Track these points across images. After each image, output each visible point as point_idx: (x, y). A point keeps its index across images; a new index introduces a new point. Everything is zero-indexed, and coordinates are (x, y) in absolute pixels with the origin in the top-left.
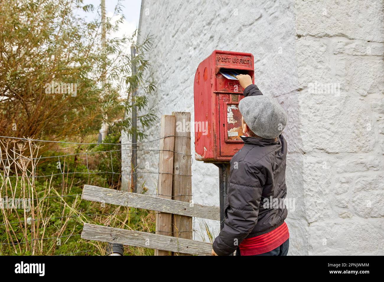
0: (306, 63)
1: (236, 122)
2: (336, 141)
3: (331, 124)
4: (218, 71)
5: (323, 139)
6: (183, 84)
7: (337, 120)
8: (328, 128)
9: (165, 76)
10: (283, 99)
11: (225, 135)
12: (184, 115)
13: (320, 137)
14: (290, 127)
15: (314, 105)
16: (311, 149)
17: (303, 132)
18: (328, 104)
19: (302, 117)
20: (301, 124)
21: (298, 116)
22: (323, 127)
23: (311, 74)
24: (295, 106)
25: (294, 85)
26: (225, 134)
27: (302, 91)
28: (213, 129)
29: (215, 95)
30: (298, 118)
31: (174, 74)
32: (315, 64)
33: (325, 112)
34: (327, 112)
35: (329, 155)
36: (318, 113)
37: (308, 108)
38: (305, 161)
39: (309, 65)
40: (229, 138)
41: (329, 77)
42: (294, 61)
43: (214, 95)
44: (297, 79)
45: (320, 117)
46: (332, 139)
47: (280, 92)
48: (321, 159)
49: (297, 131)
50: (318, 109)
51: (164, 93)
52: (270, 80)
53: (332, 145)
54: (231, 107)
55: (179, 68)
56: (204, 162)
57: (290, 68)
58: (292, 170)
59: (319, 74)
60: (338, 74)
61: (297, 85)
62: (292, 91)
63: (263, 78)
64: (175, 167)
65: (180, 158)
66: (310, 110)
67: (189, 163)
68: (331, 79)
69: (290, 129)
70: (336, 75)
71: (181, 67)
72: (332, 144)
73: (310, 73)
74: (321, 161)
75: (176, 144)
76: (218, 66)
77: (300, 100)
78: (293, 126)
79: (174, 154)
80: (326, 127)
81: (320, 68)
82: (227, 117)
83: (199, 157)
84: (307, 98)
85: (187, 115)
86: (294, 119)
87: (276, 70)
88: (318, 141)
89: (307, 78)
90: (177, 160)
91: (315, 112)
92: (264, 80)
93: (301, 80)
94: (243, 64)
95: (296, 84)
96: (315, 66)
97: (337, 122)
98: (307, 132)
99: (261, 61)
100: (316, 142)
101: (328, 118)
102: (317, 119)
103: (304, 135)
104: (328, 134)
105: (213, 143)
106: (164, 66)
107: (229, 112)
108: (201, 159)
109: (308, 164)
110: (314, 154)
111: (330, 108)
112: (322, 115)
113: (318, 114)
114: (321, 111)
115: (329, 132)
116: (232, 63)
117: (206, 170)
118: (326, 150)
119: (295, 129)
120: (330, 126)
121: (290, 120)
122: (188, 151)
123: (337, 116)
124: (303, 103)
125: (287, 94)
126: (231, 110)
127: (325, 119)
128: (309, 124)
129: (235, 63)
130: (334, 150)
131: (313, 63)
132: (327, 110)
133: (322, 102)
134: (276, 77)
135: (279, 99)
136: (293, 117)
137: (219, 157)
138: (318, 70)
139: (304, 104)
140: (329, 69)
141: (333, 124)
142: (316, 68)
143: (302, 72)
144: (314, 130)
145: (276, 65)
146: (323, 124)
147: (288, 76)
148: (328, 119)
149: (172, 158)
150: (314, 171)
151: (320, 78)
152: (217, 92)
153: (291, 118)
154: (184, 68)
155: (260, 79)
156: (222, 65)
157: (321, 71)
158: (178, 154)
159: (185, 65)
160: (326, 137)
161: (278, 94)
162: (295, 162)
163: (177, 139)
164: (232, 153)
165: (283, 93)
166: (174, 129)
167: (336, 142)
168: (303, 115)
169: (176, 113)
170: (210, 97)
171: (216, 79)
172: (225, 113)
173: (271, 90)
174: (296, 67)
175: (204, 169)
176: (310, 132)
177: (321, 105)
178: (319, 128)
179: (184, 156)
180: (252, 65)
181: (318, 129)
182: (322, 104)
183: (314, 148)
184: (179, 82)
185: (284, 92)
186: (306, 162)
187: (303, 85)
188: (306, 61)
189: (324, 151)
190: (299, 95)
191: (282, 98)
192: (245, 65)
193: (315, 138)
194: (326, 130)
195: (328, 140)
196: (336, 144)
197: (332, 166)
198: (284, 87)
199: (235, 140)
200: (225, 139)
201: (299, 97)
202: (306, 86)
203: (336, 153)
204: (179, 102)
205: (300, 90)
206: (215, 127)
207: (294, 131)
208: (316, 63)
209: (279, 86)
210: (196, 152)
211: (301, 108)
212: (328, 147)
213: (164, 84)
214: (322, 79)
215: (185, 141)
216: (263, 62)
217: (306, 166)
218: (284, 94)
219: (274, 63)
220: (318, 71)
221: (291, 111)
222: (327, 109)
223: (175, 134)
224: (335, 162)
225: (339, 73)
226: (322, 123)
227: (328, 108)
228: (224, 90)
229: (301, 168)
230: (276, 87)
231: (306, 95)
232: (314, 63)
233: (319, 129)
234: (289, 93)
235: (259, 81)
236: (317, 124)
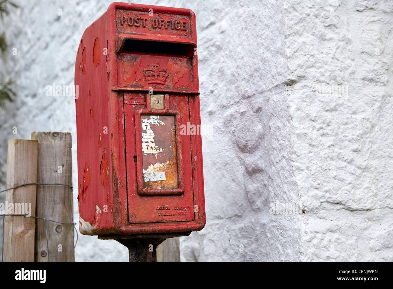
0: (302, 29)
1: (161, 151)
2: (366, 185)
3: (354, 151)
4: (120, 45)
5: (340, 183)
6: (66, 73)
7: (367, 143)
8: (349, 160)
9: (28, 56)
10: (260, 103)
11: (139, 179)
12: (58, 139)
13: (334, 178)
14: (274, 159)
15: (320, 114)
16: (316, 203)
17: (298, 169)
18: (348, 110)
19: (295, 139)
20: (295, 153)
21: (288, 136)
22: (339, 157)
23: (312, 50)
24: (282, 117)
25: (280, 74)
26: (138, 175)
27: (297, 86)
28: (113, 166)
29: (115, 94)
30: (289, 141)
31: (46, 53)
32: (320, 31)
33: (342, 127)
34: (346, 126)
35: (353, 214)
36: (328, 130)
37: (308, 119)
38: (304, 228)
39: (308, 32)
40: (146, 184)
41: (349, 57)
42: (278, 25)
43: (113, 97)
44: (285, 60)
45: (333, 138)
46: (358, 182)
47: (254, 88)
48: (336, 223)
49: (288, 167)
50: (328, 121)
51: (27, 92)
52: (235, 64)
53: (359, 194)
54: (150, 121)
55: (56, 39)
56: (99, 238)
57: (272, 39)
58: (280, 248)
59: (329, 51)
60: (367, 51)
61: (285, 74)
62: (277, 86)
63: (222, 59)
64: (40, 250)
65: (49, 231)
66: (311, 123)
67: (70, 240)
68: (353, 60)
69: (275, 164)
70: (363, 53)
71: (60, 36)
72: (358, 192)
73: (311, 48)
74: (336, 228)
75: (40, 200)
76: (120, 36)
77: (291, 104)
78: (280, 158)
79: (36, 223)
80: (345, 158)
81: (331, 39)
82: (141, 142)
83: (86, 227)
84: (306, 100)
85: (64, 139)
86: (282, 142)
87: (245, 43)
88: (331, 188)
89: (305, 58)
90: (44, 235)
91: (322, 128)
92: (224, 64)
93: (293, 64)
94: (174, 31)
95: (283, 71)
96: (320, 34)
97: (367, 146)
98: (308, 168)
99: (217, 25)
100: (326, 188)
101: (348, 138)
102: (328, 141)
103: (301, 176)
104: (350, 173)
105: (112, 195)
106: (26, 34)
107: (145, 131)
108: (91, 232)
109: (311, 234)
110: (323, 213)
111: (353, 120)
112: (337, 134)
113: (329, 132)
114: (333, 126)
115: (351, 168)
116: (151, 29)
117: (114, 254)
118: (348, 204)
119: (284, 162)
120: (352, 155)
121: (274, 146)
122: (67, 214)
123: (367, 136)
124: (298, 109)
125: (268, 93)
126: (149, 126)
127: (343, 141)
128: (310, 152)
129: (158, 30)
130: (362, 204)
131: (316, 29)
132: (347, 123)
133: (335, 106)
134: (245, 58)
135: (253, 102)
136: (280, 139)
137: (126, 225)
138: (326, 42)
139: (299, 112)
140: (349, 42)
141: (359, 151)
142: (322, 38)
143: (295, 46)
144: (320, 165)
145: (246, 32)
146: (340, 151)
147: (268, 55)
148: (350, 141)
149: (32, 232)
150: (325, 249)
151: (331, 60)
152: (119, 88)
153: (277, 142)
154: (68, 39)
155: (215, 61)
156: (128, 33)
157: (332, 44)
158: (45, 223)
159: (68, 33)
160: (347, 179)
161: (250, 93)
162: (285, 230)
163: (42, 190)
164: (153, 216)
165: (259, 90)
166: (36, 169)
167: (367, 188)
168: (298, 135)
169: (40, 134)
170: (105, 99)
171: (117, 61)
172: (137, 132)
173: (236, 85)
174: (283, 37)
175: (111, 252)
176: (314, 168)
177: (334, 113)
178: (332, 159)
179: (58, 227)
180: (193, 33)
181: (330, 162)
182: (336, 110)
183: (322, 200)
184: (58, 69)
185: (261, 88)
186: (307, 230)
187: (296, 72)
188: (302, 24)
189: (342, 206)
190: (289, 93)
191: (259, 100)
192: (178, 32)
193: (324, 181)
194: (345, 164)
195: (350, 184)
196: (366, 191)
197: (359, 237)
198: (261, 77)
199: (159, 188)
200: (137, 187)
201: (290, 98)
202: (302, 74)
203: (367, 210)
204: (58, 112)
205: (290, 83)
206: (116, 163)
207: (282, 167)
208: (323, 30)
209: (251, 76)
210: (82, 216)
211: (294, 120)
212: (350, 197)
213: (28, 74)
214: (335, 60)
215: (60, 194)
216: (220, 27)
217: (308, 238)
218: (262, 92)
219: (242, 29)
220: (327, 44)
221: (275, 126)
222: (346, 121)
223: (38, 180)
224: (365, 229)
225: (369, 48)
226: (336, 150)
227: (347, 119)
228: (134, 86)
229: (297, 242)
230: (246, 77)
231: (304, 93)
232: (318, 29)
233: (332, 162)
234: (270, 90)
235: (214, 65)
236: (327, 151)
